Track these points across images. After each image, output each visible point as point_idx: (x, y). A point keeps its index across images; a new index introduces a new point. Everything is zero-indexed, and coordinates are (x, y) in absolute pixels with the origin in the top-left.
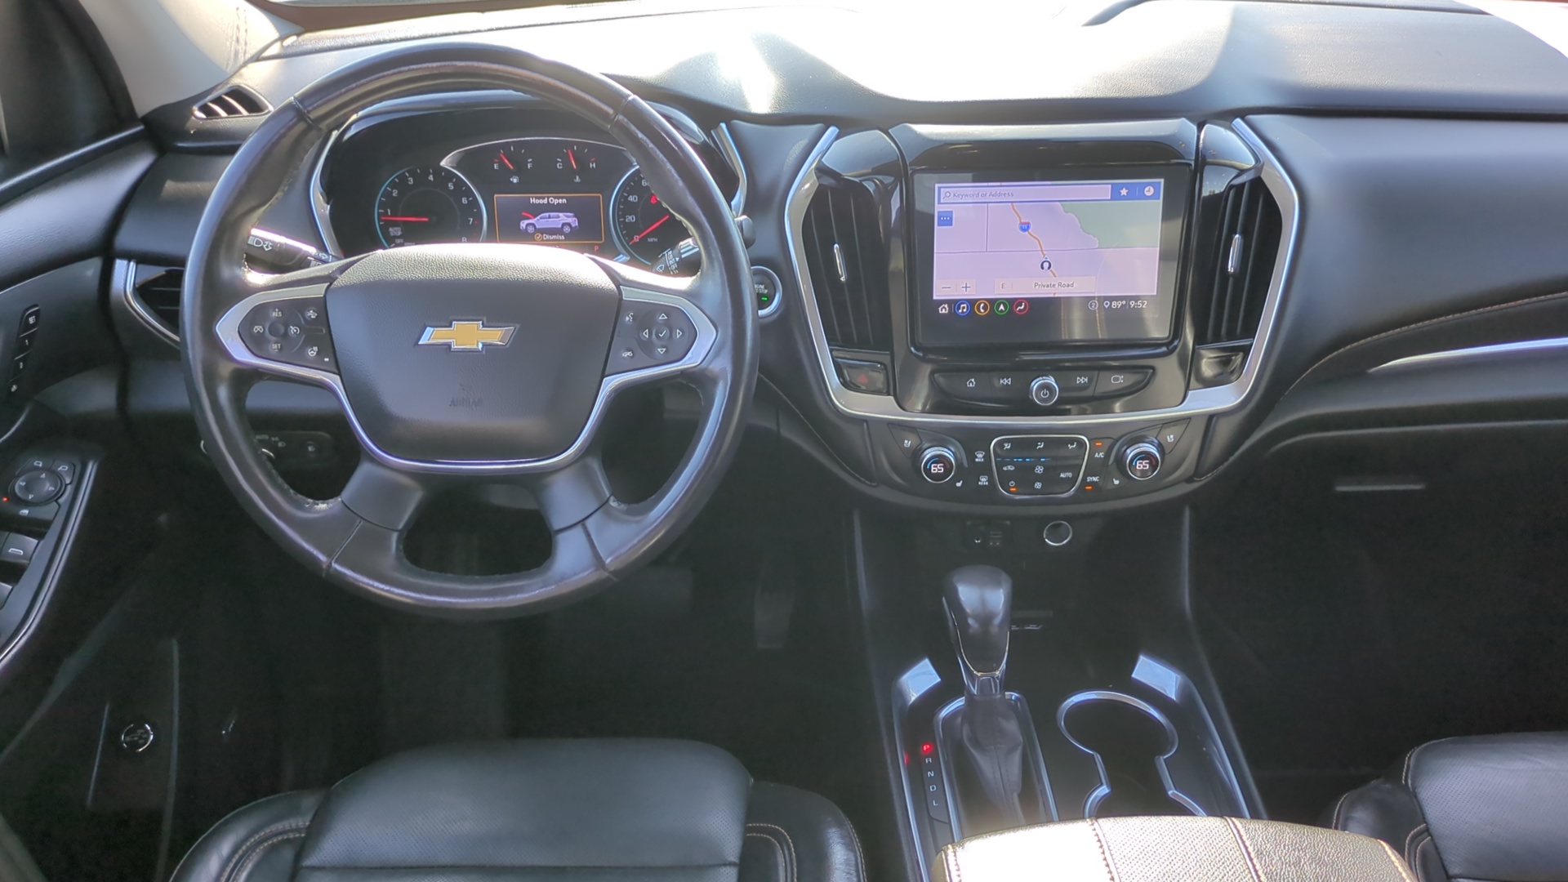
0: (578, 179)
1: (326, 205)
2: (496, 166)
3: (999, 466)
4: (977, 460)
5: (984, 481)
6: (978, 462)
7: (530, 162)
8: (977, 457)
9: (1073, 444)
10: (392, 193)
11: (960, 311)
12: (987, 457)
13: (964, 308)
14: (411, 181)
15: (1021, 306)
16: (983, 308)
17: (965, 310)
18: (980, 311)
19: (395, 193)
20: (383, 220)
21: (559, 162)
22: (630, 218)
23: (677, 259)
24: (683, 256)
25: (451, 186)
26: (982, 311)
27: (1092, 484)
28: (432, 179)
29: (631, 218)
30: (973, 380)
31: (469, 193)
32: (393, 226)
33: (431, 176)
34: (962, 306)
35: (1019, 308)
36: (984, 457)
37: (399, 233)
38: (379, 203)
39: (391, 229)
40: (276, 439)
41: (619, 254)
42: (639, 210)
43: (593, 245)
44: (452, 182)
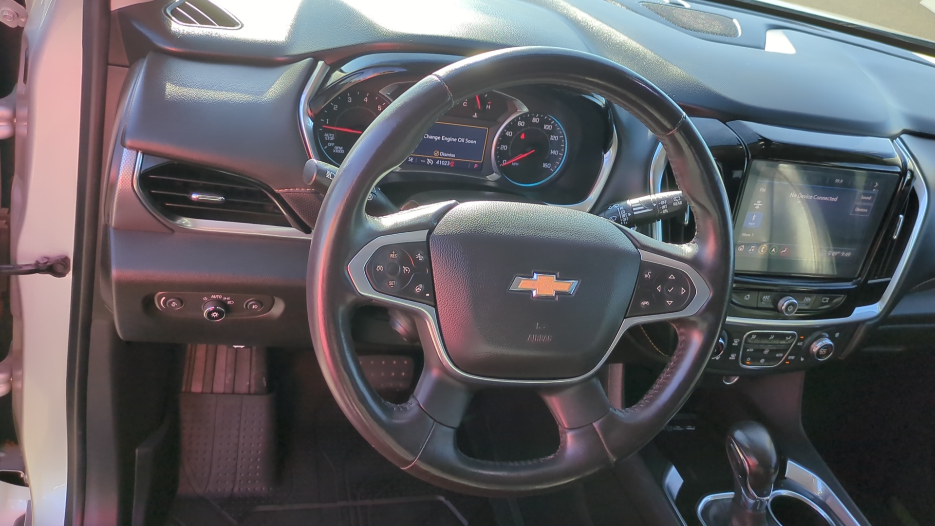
3: (745, 349)
4: (733, 344)
5: (733, 357)
6: (734, 346)
8: (734, 342)
9: (789, 337)
10: (333, 107)
11: (750, 250)
12: (740, 343)
13: (753, 248)
14: (350, 100)
15: (784, 250)
16: (763, 250)
17: (753, 250)
18: (761, 252)
19: (335, 107)
20: (322, 128)
23: (629, 214)
24: (635, 213)
25: (380, 108)
26: (762, 251)
27: (790, 360)
28: (366, 101)
29: (504, 148)
30: (749, 296)
32: (328, 133)
33: (367, 98)
34: (752, 247)
35: (783, 251)
36: (738, 343)
37: (332, 139)
39: (326, 135)
40: (228, 299)
41: (493, 173)
42: (511, 142)
43: (474, 163)
44: (382, 105)
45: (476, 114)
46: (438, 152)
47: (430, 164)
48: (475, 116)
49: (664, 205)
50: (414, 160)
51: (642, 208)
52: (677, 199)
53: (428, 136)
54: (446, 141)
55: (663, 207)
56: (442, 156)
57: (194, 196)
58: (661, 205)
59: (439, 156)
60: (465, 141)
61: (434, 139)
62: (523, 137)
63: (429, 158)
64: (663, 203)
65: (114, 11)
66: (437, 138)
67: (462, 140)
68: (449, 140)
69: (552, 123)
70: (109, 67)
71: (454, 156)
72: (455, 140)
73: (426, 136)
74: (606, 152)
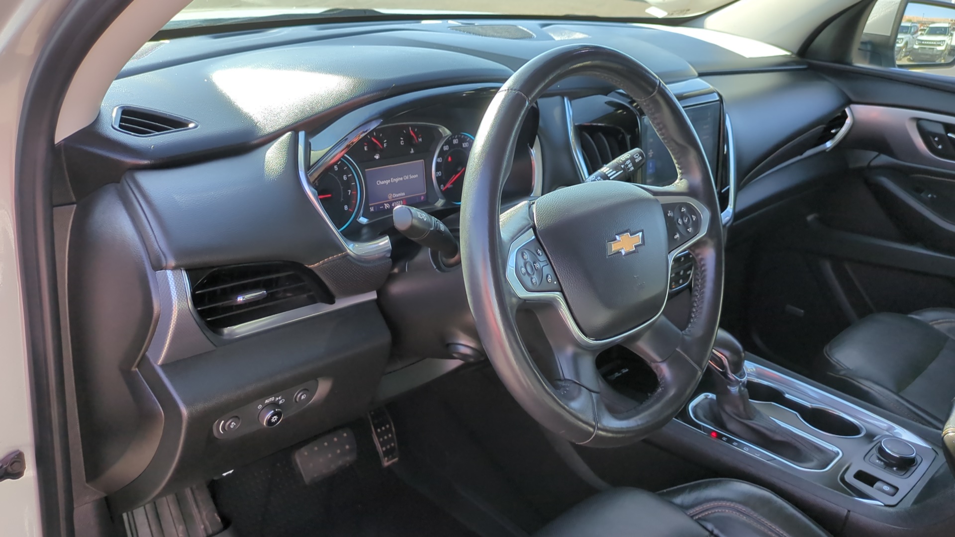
7: (385, 143)
21: (402, 140)
25: (336, 168)
29: (439, 174)
31: (348, 171)
40: (280, 398)
41: (438, 200)
42: (443, 167)
43: (421, 196)
44: (337, 165)
45: (412, 149)
46: (391, 195)
47: (387, 208)
48: (412, 151)
49: (629, 164)
50: (374, 209)
51: (614, 172)
52: (637, 155)
53: (380, 182)
54: (395, 182)
55: (629, 166)
56: (396, 198)
57: (240, 299)
58: (627, 165)
59: (393, 198)
60: (409, 177)
61: (385, 184)
62: (450, 159)
63: (386, 203)
64: (628, 163)
65: (58, 143)
66: (387, 182)
67: (407, 178)
68: (397, 180)
69: (468, 140)
70: (55, 209)
71: (404, 194)
72: (401, 179)
73: (379, 183)
74: (532, 148)
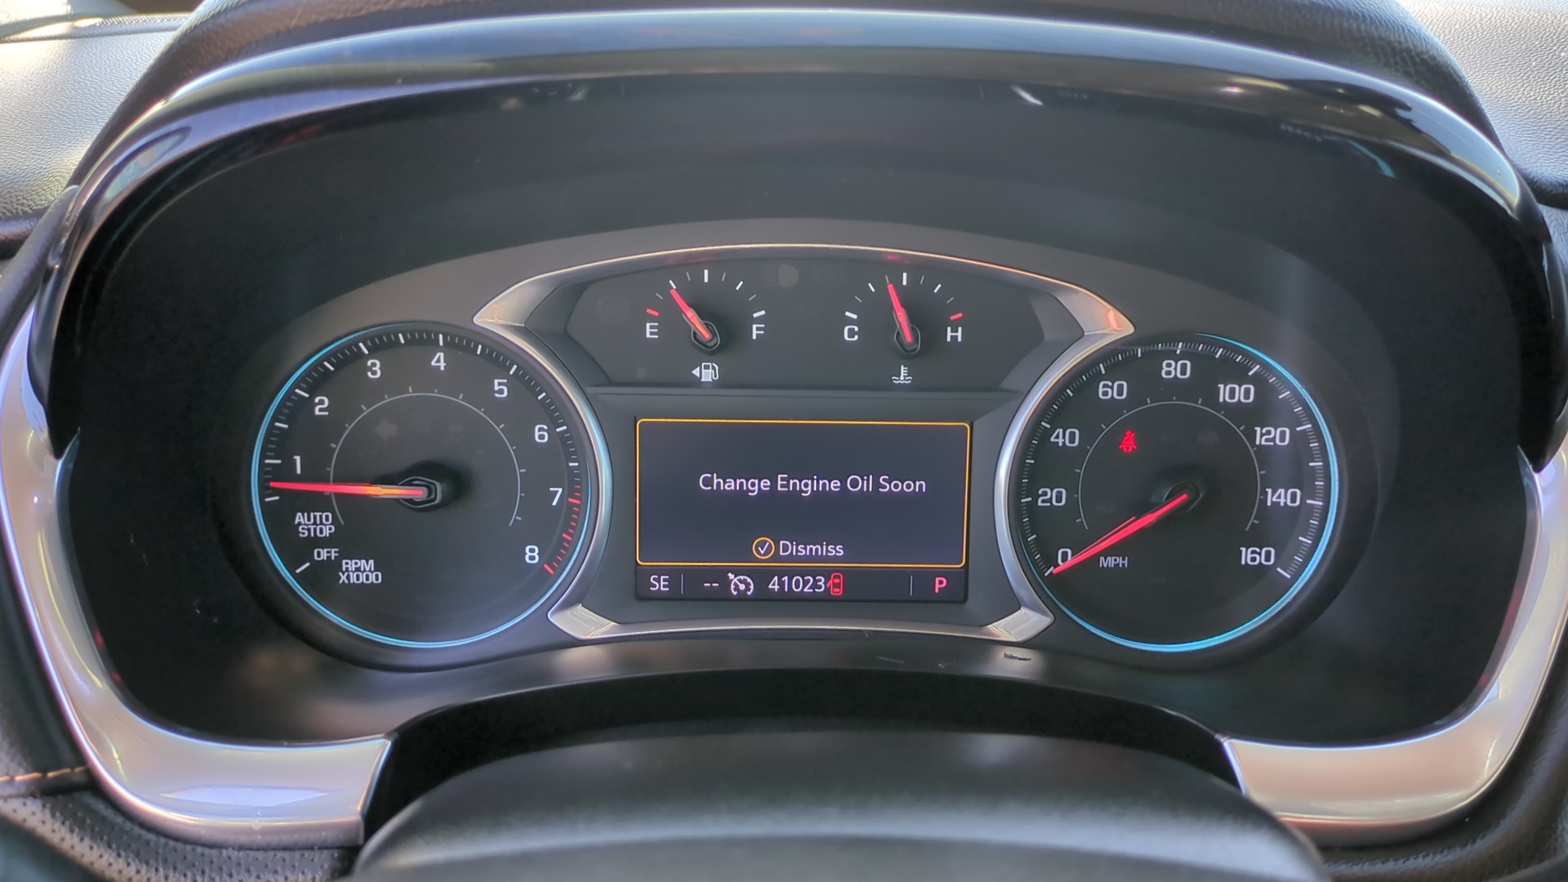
0: (903, 376)
1: (52, 459)
2: (649, 331)
7: (759, 320)
10: (311, 405)
14: (374, 369)
19: (321, 406)
20: (276, 492)
21: (851, 321)
22: (1051, 494)
25: (501, 388)
28: (442, 365)
29: (1052, 496)
31: (555, 411)
32: (306, 509)
33: (443, 356)
37: (327, 530)
38: (269, 433)
39: (300, 518)
41: (1019, 609)
43: (932, 574)
44: (507, 377)
45: (902, 370)
46: (769, 542)
47: (741, 593)
50: (671, 583)
53: (715, 480)
54: (797, 494)
56: (791, 558)
59: (776, 558)
60: (877, 485)
61: (743, 493)
62: (1128, 445)
63: (736, 572)
66: (756, 486)
67: (865, 485)
68: (807, 487)
69: (1252, 371)
71: (840, 551)
72: (835, 485)
73: (708, 482)
74: (1538, 468)
